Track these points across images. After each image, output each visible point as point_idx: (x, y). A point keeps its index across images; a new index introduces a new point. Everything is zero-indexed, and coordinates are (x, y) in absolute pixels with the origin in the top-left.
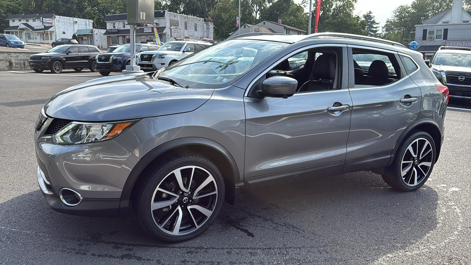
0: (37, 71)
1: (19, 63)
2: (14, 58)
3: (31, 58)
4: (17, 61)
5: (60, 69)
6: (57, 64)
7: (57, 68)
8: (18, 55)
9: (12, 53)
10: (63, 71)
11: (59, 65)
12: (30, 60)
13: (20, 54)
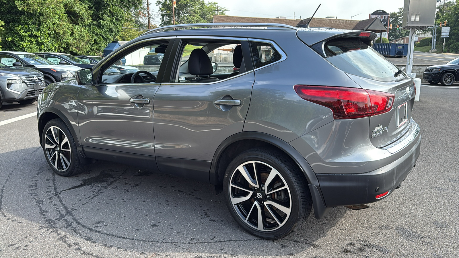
0: (432, 84)
1: (421, 75)
2: (416, 71)
3: (426, 71)
4: (418, 73)
5: (452, 81)
6: (449, 76)
7: (448, 81)
8: (421, 67)
9: (415, 66)
10: (454, 84)
11: (451, 77)
12: (425, 73)
13: (422, 67)
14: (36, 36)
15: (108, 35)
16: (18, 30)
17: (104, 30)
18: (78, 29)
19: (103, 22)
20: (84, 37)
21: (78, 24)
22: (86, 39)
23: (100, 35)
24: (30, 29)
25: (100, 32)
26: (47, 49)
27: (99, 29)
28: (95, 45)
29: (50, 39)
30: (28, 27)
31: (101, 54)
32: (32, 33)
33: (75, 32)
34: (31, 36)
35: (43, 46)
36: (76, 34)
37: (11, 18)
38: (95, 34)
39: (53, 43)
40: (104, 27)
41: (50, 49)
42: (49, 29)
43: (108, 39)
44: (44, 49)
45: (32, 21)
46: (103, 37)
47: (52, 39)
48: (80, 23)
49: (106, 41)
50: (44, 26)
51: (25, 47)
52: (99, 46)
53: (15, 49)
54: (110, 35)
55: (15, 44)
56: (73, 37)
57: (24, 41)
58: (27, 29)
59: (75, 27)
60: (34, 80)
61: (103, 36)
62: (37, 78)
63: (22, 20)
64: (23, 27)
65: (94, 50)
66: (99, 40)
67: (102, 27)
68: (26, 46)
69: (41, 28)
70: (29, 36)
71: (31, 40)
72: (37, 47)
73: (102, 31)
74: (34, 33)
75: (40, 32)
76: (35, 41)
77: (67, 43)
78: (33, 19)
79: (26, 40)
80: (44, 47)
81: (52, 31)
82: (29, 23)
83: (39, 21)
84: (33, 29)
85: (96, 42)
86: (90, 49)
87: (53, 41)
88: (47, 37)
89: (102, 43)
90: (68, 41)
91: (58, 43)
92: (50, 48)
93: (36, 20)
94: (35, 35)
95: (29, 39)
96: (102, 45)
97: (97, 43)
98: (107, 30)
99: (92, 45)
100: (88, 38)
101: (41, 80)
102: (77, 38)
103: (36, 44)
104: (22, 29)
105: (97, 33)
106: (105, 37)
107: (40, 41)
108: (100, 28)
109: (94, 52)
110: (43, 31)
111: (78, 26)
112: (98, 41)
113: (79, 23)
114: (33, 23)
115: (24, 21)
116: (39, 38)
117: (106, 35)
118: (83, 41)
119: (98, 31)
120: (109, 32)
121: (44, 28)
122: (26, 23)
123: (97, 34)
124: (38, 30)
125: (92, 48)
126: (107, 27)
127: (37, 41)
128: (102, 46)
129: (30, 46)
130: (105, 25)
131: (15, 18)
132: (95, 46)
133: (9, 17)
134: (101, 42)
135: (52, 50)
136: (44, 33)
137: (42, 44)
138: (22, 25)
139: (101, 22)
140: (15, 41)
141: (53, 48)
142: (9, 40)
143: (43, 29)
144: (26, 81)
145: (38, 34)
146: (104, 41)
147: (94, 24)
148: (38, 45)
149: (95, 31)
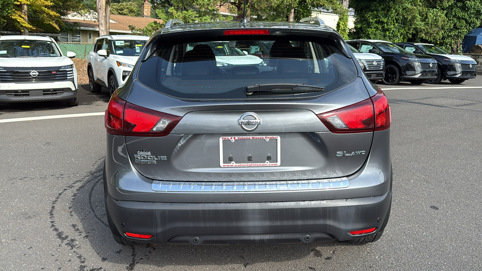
14: (383, 23)
15: (473, 18)
16: (367, 17)
17: (469, 12)
18: (434, 13)
19: (469, 4)
20: (438, 21)
21: (436, 8)
22: (440, 24)
23: (463, 19)
24: (379, 16)
25: (463, 15)
26: (392, 35)
27: (463, 12)
28: (454, 30)
29: (396, 25)
30: (377, 13)
31: (460, 40)
32: (379, 19)
33: (429, 16)
34: (378, 22)
35: (387, 33)
36: (429, 19)
37: (364, 5)
38: (457, 18)
39: (400, 29)
40: (470, 9)
41: (395, 36)
42: (398, 15)
43: (472, 23)
44: (389, 36)
45: (382, 7)
46: (466, 21)
47: (400, 25)
48: (439, 6)
49: (470, 26)
50: (392, 12)
51: (370, 33)
52: (459, 32)
53: (362, 35)
54: (477, 18)
55: (362, 31)
56: (425, 22)
57: (371, 27)
58: (375, 15)
59: (431, 11)
60: (373, 64)
61: (466, 19)
62: (376, 63)
63: (373, 7)
64: (372, 13)
65: (451, 36)
66: (460, 25)
67: (468, 9)
68: (372, 32)
69: (389, 14)
70: (376, 22)
71: (377, 27)
72: (382, 33)
73: (466, 14)
74: (381, 19)
75: (387, 18)
76: (381, 28)
77: (415, 29)
78: (384, 5)
79: (373, 27)
80: (389, 33)
81: (400, 16)
82: (379, 9)
83: (389, 7)
84: (381, 15)
85: (455, 27)
86: (446, 35)
87: (401, 27)
88: (394, 22)
89: (463, 28)
90: (418, 27)
91: (406, 29)
92: (396, 34)
93: (387, 6)
94: (382, 21)
95: (376, 25)
96: (462, 30)
97: (457, 29)
98: (473, 13)
99: (451, 30)
100: (443, 23)
101: (380, 65)
102: (430, 23)
103: (381, 30)
104: (371, 16)
105: (458, 16)
106: (469, 21)
107: (386, 27)
108: (465, 10)
109: (451, 39)
110: (390, 16)
111: (434, 10)
112: (458, 26)
113: (437, 6)
114: (383, 9)
115: (374, 8)
116: (385, 24)
117: (471, 18)
118: (436, 26)
119: (461, 14)
120: (476, 14)
121: (392, 13)
122: (376, 10)
123: (459, 18)
124: (386, 16)
125: (450, 34)
126: (473, 9)
127: (383, 27)
128: (463, 32)
129: (375, 32)
130: (471, 6)
131: (368, 6)
132: (454, 32)
133: (363, 5)
134: (462, 26)
135: (397, 36)
136: (391, 19)
137: (388, 30)
138: (372, 11)
139: (467, 3)
140: (363, 28)
141: (399, 35)
142: (358, 26)
143: (391, 15)
144: (365, 65)
145: (385, 20)
146: (467, 26)
147: (458, 6)
148: (384, 31)
149: (457, 14)
